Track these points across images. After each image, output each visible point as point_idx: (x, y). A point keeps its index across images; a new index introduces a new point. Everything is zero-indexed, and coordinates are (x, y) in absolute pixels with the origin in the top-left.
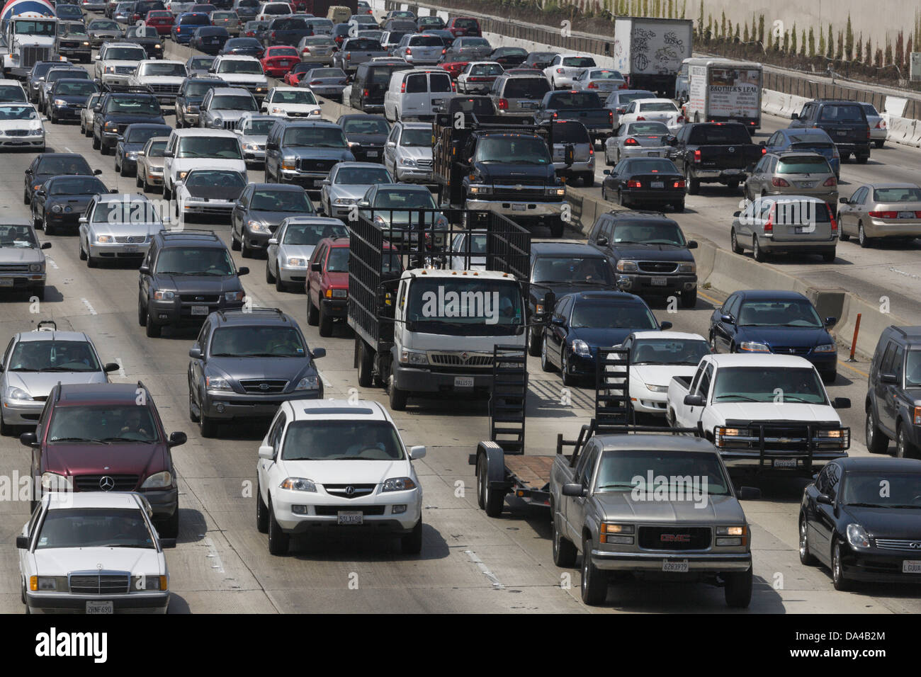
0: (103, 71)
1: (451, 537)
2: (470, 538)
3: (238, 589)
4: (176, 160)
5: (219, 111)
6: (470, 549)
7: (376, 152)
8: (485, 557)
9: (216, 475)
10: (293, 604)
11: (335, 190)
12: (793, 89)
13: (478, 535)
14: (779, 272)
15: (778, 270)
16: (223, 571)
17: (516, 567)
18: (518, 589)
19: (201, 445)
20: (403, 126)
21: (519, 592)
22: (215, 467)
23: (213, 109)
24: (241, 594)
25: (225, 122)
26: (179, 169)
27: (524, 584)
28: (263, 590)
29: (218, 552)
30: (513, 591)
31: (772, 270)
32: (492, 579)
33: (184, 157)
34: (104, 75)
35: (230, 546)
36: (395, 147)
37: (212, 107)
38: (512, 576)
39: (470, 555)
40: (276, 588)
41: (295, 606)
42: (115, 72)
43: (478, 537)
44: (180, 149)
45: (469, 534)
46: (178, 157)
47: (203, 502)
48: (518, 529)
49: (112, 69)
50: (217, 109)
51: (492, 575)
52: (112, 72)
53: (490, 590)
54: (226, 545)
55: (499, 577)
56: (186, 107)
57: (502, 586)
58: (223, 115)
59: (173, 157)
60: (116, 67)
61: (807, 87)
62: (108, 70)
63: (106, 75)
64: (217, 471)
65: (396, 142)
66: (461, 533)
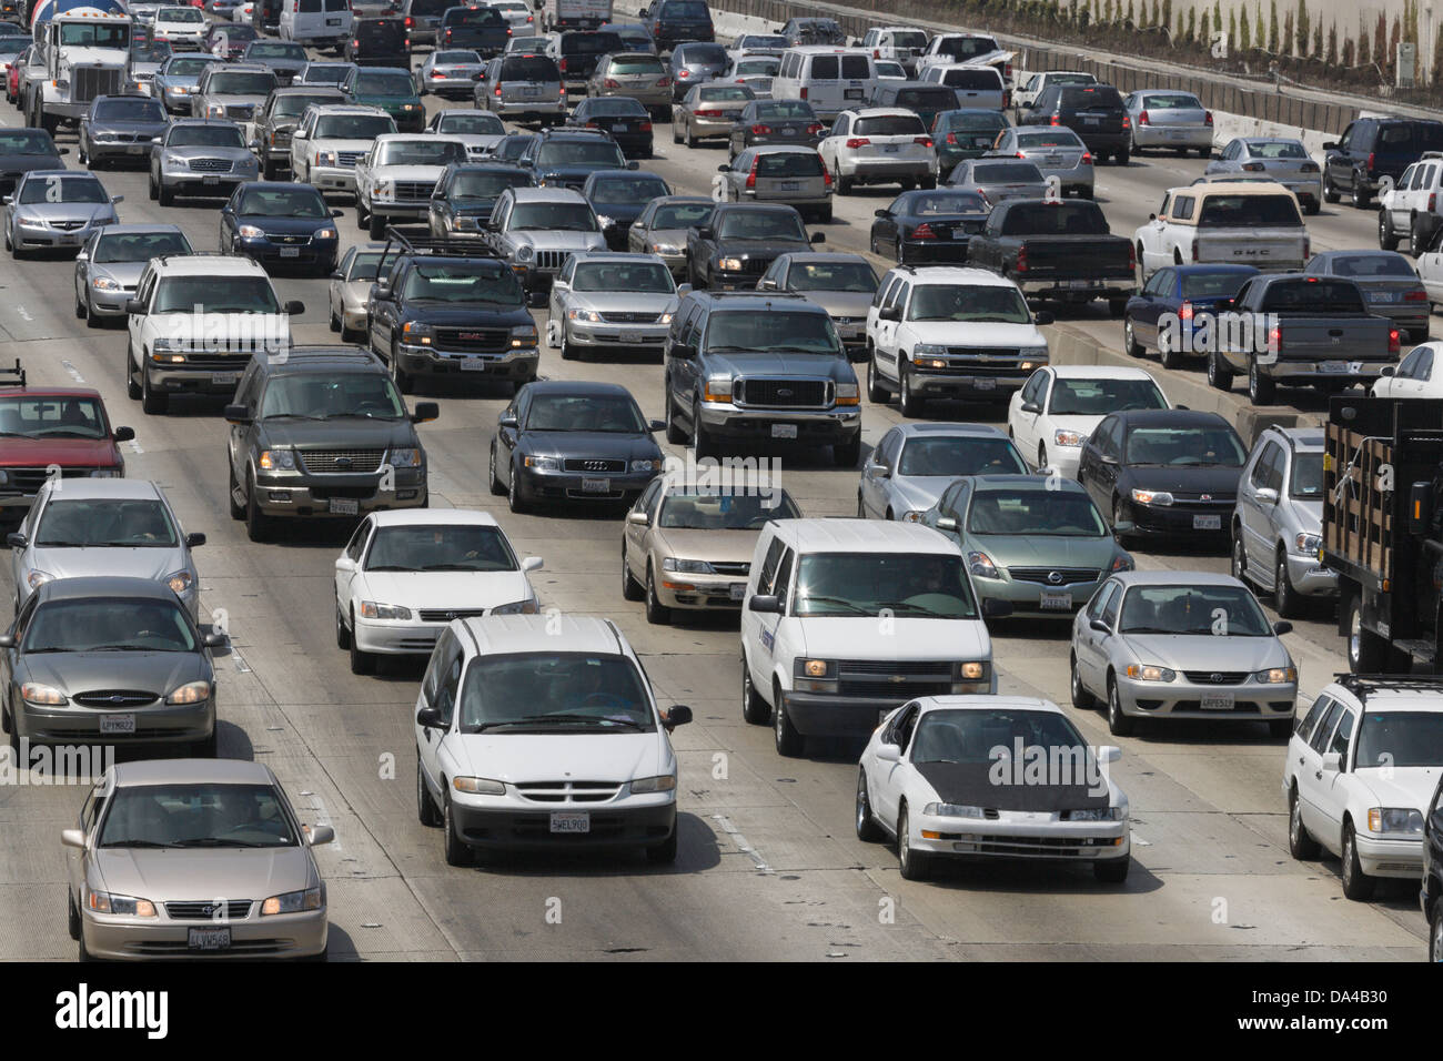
0: (313, 162)
1: (691, 794)
2: (720, 795)
3: (363, 876)
4: (789, 622)
5: (527, 233)
6: (720, 812)
7: (1218, 518)
8: (743, 824)
9: (328, 701)
10: (448, 899)
11: (905, 491)
12: (1216, 101)
13: (731, 791)
14: (1195, 384)
15: (1194, 382)
16: (339, 848)
17: (791, 840)
18: (795, 874)
19: (305, 654)
20: (1292, 443)
21: (796, 878)
22: (325, 687)
23: (516, 229)
24: (368, 884)
25: (540, 254)
26: (802, 652)
27: (803, 867)
28: (402, 877)
29: (332, 818)
30: (787, 878)
31: (1185, 380)
32: (755, 860)
33: (814, 614)
34: (315, 169)
35: (351, 809)
36: (1277, 502)
37: (513, 225)
38: (785, 855)
39: (721, 821)
40: (422, 874)
41: (452, 901)
42: (337, 162)
43: (731, 794)
44: (801, 589)
45: (719, 789)
46: (795, 614)
47: (309, 742)
48: (794, 781)
49: (331, 157)
50: (522, 228)
51: (756, 853)
52: (332, 163)
53: (750, 875)
54: (344, 809)
55: (765, 856)
56: (453, 220)
57: (769, 870)
58: (533, 239)
59: (782, 612)
60: (339, 153)
61: (1238, 98)
62: (323, 159)
63: (319, 168)
64: (331, 693)
65: (1279, 488)
66: (706, 788)
